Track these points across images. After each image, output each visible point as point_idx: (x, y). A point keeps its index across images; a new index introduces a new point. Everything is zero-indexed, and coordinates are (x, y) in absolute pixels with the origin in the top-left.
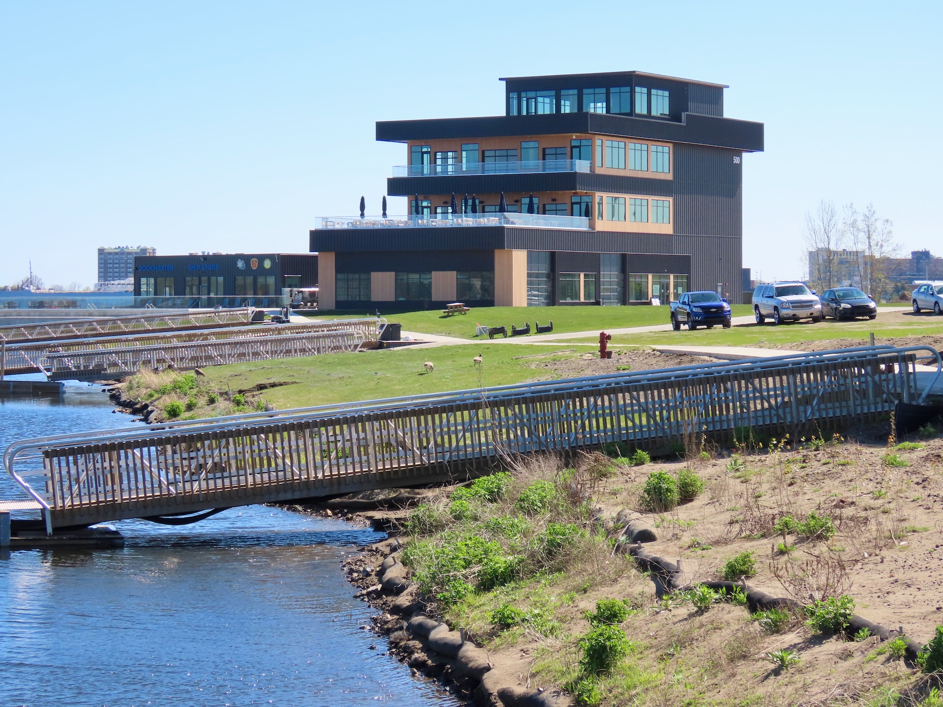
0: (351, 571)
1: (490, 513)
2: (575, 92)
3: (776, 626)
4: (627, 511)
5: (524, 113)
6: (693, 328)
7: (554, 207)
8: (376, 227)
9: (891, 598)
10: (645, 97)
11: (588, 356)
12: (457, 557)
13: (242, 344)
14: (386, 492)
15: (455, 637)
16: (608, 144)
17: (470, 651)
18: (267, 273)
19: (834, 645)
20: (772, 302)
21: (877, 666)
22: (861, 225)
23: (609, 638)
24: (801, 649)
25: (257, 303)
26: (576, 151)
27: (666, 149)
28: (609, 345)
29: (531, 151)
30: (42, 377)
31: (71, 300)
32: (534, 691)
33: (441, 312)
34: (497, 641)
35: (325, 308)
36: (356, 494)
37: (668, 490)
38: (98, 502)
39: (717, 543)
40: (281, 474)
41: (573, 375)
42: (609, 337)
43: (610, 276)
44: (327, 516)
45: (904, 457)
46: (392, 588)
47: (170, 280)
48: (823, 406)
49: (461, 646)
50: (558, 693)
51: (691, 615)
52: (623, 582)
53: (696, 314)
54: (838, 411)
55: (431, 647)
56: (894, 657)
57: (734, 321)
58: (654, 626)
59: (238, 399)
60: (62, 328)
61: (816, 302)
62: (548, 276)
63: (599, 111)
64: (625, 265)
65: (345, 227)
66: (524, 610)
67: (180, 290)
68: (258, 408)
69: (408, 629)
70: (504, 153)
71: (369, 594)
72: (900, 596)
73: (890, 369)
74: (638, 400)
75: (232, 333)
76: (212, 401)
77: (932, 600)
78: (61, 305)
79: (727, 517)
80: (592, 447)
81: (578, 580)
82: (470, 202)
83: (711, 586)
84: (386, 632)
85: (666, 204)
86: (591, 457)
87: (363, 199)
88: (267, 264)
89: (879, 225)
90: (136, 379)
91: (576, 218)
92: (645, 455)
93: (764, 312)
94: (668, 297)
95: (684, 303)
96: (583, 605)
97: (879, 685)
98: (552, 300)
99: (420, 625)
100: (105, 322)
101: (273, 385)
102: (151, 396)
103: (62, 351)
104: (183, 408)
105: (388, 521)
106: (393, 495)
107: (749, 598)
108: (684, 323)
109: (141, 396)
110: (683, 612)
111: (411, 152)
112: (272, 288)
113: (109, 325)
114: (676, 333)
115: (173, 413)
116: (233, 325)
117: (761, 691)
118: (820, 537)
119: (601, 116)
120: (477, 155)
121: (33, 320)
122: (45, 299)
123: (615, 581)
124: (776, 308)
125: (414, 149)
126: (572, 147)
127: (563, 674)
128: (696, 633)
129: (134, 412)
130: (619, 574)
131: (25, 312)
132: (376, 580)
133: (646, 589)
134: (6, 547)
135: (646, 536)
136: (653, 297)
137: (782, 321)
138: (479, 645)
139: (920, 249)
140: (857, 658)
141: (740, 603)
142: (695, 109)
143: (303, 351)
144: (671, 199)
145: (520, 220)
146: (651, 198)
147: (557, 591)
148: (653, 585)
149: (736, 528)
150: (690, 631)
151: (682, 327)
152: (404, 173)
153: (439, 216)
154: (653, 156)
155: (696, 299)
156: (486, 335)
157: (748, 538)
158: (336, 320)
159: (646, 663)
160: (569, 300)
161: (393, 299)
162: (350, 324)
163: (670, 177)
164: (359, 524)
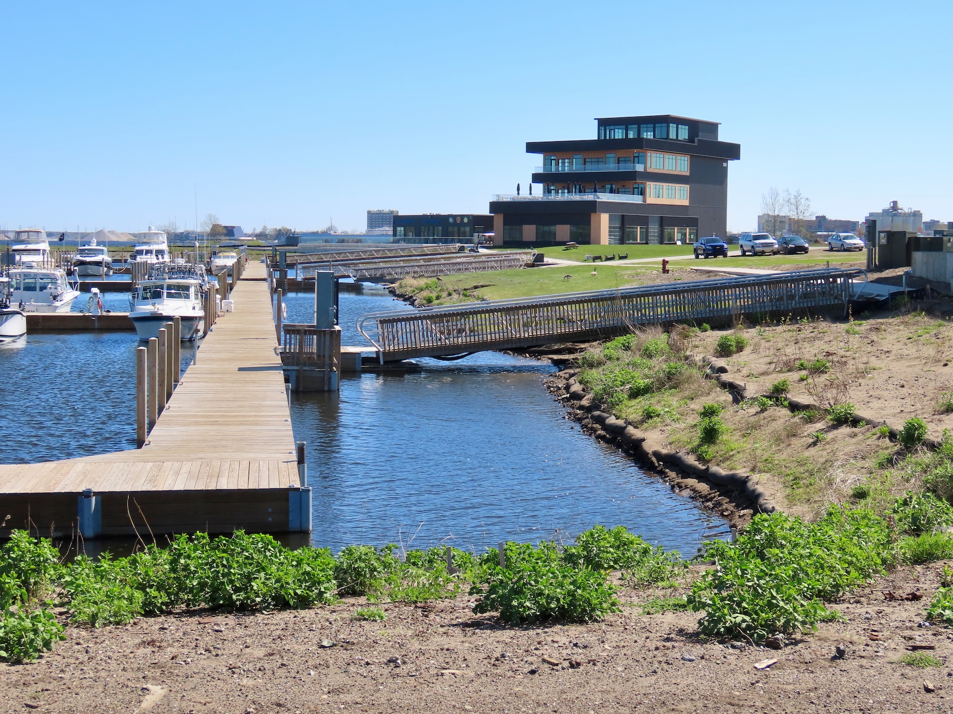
0: (549, 387)
1: (626, 357)
2: (636, 126)
3: (810, 419)
4: (708, 357)
5: (608, 138)
6: (706, 257)
7: (623, 190)
8: (526, 200)
9: (870, 405)
10: (675, 129)
11: (655, 272)
12: (617, 380)
13: (459, 263)
14: (558, 345)
15: (620, 422)
16: (654, 155)
17: (631, 430)
18: (465, 225)
19: (845, 430)
20: (751, 244)
21: (872, 441)
22: (793, 201)
23: (715, 424)
24: (826, 432)
25: (460, 241)
26: (637, 159)
27: (686, 158)
28: (668, 267)
29: (612, 159)
30: (351, 281)
31: (358, 239)
32: (673, 452)
33: (563, 247)
34: (646, 425)
35: (497, 244)
36: (540, 346)
37: (731, 345)
38: (408, 348)
39: (763, 374)
40: (505, 334)
41: (650, 283)
42: (667, 262)
43: (654, 229)
44: (526, 357)
45: (857, 329)
46: (576, 396)
47: (413, 228)
48: (801, 301)
49: (626, 427)
50: (688, 454)
51: (757, 413)
52: (713, 395)
53: (709, 250)
54: (809, 303)
55: (606, 427)
56: (883, 436)
57: (729, 253)
58: (737, 418)
59: (465, 293)
60: (356, 254)
61: (775, 244)
62: (620, 228)
63: (649, 137)
64: (663, 222)
65: (509, 200)
66: (658, 408)
67: (418, 234)
68: (478, 299)
69: (591, 418)
70: (597, 160)
71: (563, 399)
72: (875, 404)
73: (835, 281)
74: (699, 297)
75: (453, 258)
76: (450, 294)
77: (895, 407)
78: (353, 241)
79: (768, 360)
80: (680, 321)
81: (687, 393)
82: (578, 187)
83: (767, 397)
84: (579, 420)
85: (686, 189)
86: (681, 327)
87: (519, 185)
88: (466, 220)
89: (803, 201)
90: (404, 282)
91: (635, 196)
92: (708, 326)
93: (745, 249)
94: (686, 240)
95: (702, 244)
96: (692, 406)
97: (877, 452)
98: (622, 241)
99: (599, 416)
100: (379, 251)
101: (482, 286)
102: (414, 291)
103: (361, 266)
104: (434, 298)
105: (568, 360)
106: (562, 346)
107: (790, 403)
108: (702, 255)
109: (408, 291)
110: (753, 411)
111: (545, 159)
112: (468, 233)
113: (381, 252)
114: (697, 260)
115: (429, 301)
116: (448, 253)
117: (807, 454)
118: (823, 372)
119: (650, 140)
120: (581, 161)
121: (339, 250)
122: (345, 238)
123: (709, 394)
124: (753, 247)
125: (547, 157)
126: (634, 157)
127: (688, 443)
128: (762, 422)
129: (405, 300)
130: (711, 390)
131: (334, 245)
132: (564, 392)
133: (727, 398)
134: (358, 371)
135: (723, 370)
136: (678, 240)
137: (756, 254)
138: (636, 427)
139: (820, 214)
140: (860, 437)
141: (785, 407)
142: (702, 136)
143: (492, 267)
144: (688, 186)
145: (605, 197)
146: (677, 185)
147: (676, 399)
148: (730, 396)
149: (773, 366)
150: (759, 421)
151: (700, 257)
152: (541, 171)
153: (560, 195)
154: (679, 162)
155: (708, 241)
156: (591, 260)
157: (781, 372)
158: (509, 251)
159: (735, 438)
160: (631, 241)
161: (535, 240)
162: (516, 253)
163: (688, 174)
164: (545, 361)
